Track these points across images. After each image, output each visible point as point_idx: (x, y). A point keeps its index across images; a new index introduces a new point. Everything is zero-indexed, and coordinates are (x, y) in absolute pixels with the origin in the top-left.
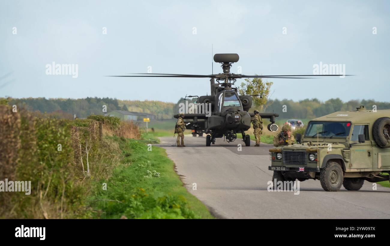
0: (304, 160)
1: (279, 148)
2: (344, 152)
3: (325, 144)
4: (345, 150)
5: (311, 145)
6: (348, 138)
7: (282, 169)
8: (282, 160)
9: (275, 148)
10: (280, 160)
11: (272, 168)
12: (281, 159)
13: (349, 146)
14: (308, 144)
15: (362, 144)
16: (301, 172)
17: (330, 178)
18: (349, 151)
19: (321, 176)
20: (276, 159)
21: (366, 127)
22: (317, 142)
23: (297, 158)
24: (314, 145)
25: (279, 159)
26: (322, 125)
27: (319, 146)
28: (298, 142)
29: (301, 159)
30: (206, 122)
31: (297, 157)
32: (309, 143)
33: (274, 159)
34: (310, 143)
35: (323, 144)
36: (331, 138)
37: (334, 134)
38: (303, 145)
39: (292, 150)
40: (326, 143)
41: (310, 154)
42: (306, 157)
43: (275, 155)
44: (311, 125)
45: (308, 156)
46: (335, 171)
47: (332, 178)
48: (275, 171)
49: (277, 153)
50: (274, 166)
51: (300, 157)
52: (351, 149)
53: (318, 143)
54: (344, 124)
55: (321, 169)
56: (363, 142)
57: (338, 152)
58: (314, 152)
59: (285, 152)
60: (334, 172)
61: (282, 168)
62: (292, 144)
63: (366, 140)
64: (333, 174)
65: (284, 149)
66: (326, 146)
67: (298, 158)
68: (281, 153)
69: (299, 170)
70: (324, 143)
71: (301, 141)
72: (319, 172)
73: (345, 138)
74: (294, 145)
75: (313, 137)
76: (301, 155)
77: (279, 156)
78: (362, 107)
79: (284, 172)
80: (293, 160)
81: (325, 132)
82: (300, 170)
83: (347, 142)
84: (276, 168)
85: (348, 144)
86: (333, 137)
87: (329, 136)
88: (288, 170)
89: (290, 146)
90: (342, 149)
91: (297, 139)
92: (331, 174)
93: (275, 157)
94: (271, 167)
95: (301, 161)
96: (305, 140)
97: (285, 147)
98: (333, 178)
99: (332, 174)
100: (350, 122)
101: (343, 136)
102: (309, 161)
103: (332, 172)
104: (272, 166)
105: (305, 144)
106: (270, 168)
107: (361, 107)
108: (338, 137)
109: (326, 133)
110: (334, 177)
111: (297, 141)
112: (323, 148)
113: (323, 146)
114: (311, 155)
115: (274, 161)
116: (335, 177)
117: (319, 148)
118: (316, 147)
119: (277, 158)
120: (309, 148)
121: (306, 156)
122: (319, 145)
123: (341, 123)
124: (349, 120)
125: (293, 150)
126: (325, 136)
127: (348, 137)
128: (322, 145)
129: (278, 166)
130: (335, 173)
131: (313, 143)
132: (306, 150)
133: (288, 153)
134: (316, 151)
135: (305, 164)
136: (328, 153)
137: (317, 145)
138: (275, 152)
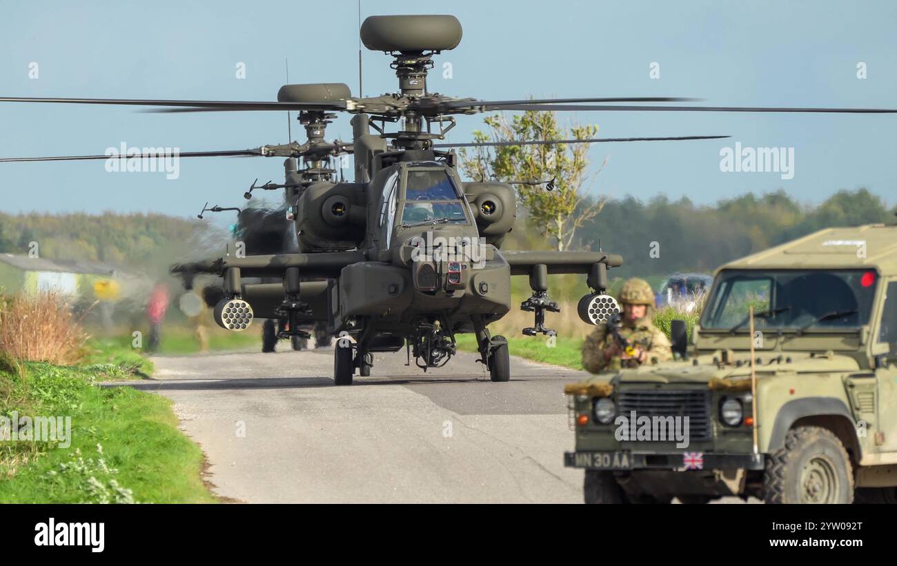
0: (703, 424)
1: (603, 380)
2: (852, 386)
3: (779, 360)
4: (856, 381)
5: (729, 364)
6: (868, 333)
7: (616, 463)
8: (614, 427)
9: (588, 381)
10: (607, 428)
11: (578, 460)
13: (872, 363)
14: (715, 360)
16: (689, 470)
17: (804, 491)
18: (872, 385)
19: (767, 482)
20: (591, 422)
22: (748, 350)
24: (739, 364)
25: (603, 424)
26: (768, 282)
27: (756, 368)
28: (678, 355)
30: (334, 290)
32: (718, 355)
33: (585, 423)
34: (724, 354)
35: (772, 361)
36: (803, 334)
37: (814, 320)
38: (696, 363)
39: (652, 387)
40: (785, 355)
41: (723, 399)
42: (709, 412)
43: (590, 406)
44: (724, 285)
45: (715, 407)
46: (820, 464)
47: (808, 491)
48: (590, 472)
49: (596, 396)
50: (586, 451)
51: (685, 412)
52: (880, 372)
53: (754, 356)
54: (849, 278)
55: (767, 457)
57: (831, 389)
58: (740, 392)
59: (627, 394)
60: (816, 466)
61: (616, 458)
62: (654, 362)
64: (815, 475)
65: (622, 382)
66: (783, 366)
68: (611, 398)
69: (683, 465)
70: (775, 355)
71: (690, 348)
72: (760, 467)
73: (858, 334)
75: (735, 332)
76: (689, 404)
77: (605, 411)
79: (626, 473)
81: (778, 312)
82: (688, 465)
83: (861, 349)
84: (594, 460)
85: (869, 354)
86: (813, 329)
87: (793, 328)
88: (638, 466)
89: (644, 370)
90: (846, 375)
92: (804, 476)
93: (590, 415)
94: (574, 454)
95: (690, 426)
96: (703, 344)
97: (627, 373)
98: (814, 490)
99: (811, 477)
101: (849, 324)
102: (722, 428)
103: (811, 467)
104: (579, 451)
105: (705, 360)
106: (569, 460)
108: (831, 329)
109: (782, 315)
110: (817, 487)
111: (674, 349)
112: (773, 373)
113: (774, 367)
114: (727, 405)
115: (586, 431)
116: (822, 488)
117: (757, 373)
118: (744, 370)
119: (597, 420)
120: (721, 374)
121: (710, 409)
122: (758, 361)
123: (839, 274)
124: (867, 261)
125: (658, 384)
126: (782, 328)
127: (865, 328)
128: (771, 363)
129: (602, 452)
130: (821, 470)
131: (732, 357)
132: (706, 383)
133: (639, 398)
134: (747, 389)
135: (706, 438)
136: (792, 392)
137: (750, 364)
138: (588, 394)
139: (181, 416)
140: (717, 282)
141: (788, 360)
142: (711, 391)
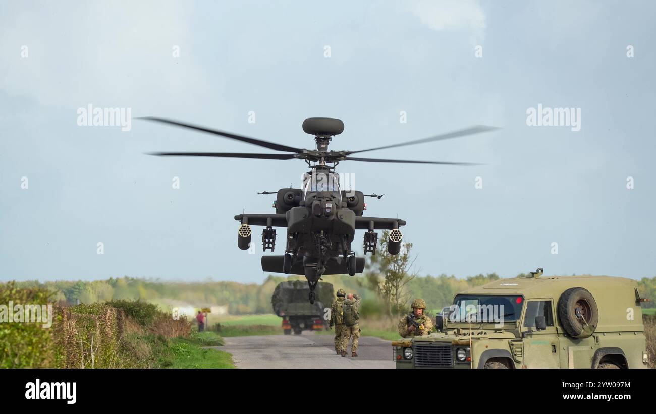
0: (450, 360)
1: (407, 340)
2: (512, 345)
3: (481, 333)
4: (514, 343)
5: (460, 334)
6: (519, 323)
8: (412, 360)
9: (401, 341)
10: (409, 361)
12: (412, 358)
13: (521, 335)
14: (455, 332)
15: (542, 332)
18: (521, 345)
20: (402, 358)
21: (548, 304)
22: (469, 329)
23: (436, 356)
24: (465, 335)
25: (408, 359)
26: (477, 301)
27: (472, 336)
28: (439, 330)
29: (444, 358)
31: (438, 355)
33: (400, 358)
34: (458, 330)
35: (479, 333)
38: (446, 334)
39: (428, 343)
40: (484, 331)
41: (458, 349)
42: (452, 355)
43: (402, 351)
44: (459, 301)
45: (455, 352)
49: (405, 347)
51: (442, 355)
52: (524, 340)
53: (471, 331)
54: (511, 299)
56: (544, 329)
57: (503, 346)
58: (465, 346)
59: (417, 347)
62: (429, 333)
63: (548, 325)
65: (416, 341)
66: (483, 336)
67: (438, 357)
68: (411, 348)
70: (480, 331)
71: (444, 328)
73: (515, 323)
74: (432, 334)
76: (443, 351)
77: (408, 353)
78: (540, 271)
80: (430, 359)
83: (516, 329)
85: (520, 332)
89: (425, 336)
90: (511, 340)
91: (437, 325)
93: (402, 355)
95: (444, 361)
96: (449, 326)
97: (417, 338)
100: (521, 297)
101: (512, 318)
102: (457, 362)
105: (450, 333)
107: (538, 271)
112: (479, 339)
113: (480, 336)
114: (459, 352)
115: (400, 362)
117: (472, 338)
118: (467, 337)
119: (405, 357)
120: (457, 339)
121: (452, 353)
122: (473, 334)
123: (507, 298)
124: (519, 292)
125: (431, 342)
127: (518, 321)
128: (478, 335)
131: (462, 332)
132: (451, 342)
133: (422, 348)
134: (468, 345)
135: (451, 366)
136: (487, 347)
137: (469, 335)
138: (402, 347)
139: (235, 360)
140: (456, 300)
141: (485, 334)
142: (453, 345)
